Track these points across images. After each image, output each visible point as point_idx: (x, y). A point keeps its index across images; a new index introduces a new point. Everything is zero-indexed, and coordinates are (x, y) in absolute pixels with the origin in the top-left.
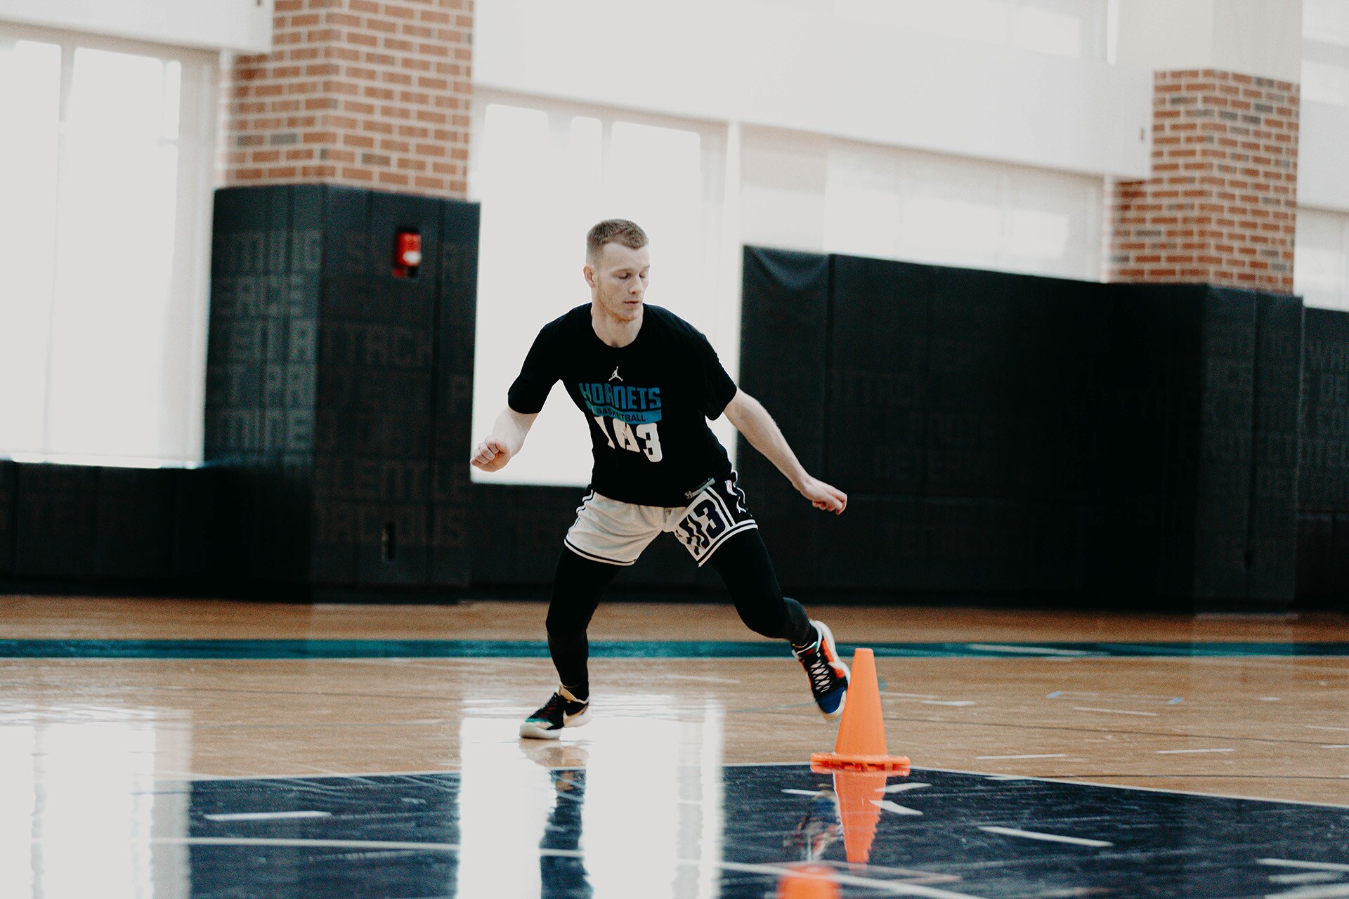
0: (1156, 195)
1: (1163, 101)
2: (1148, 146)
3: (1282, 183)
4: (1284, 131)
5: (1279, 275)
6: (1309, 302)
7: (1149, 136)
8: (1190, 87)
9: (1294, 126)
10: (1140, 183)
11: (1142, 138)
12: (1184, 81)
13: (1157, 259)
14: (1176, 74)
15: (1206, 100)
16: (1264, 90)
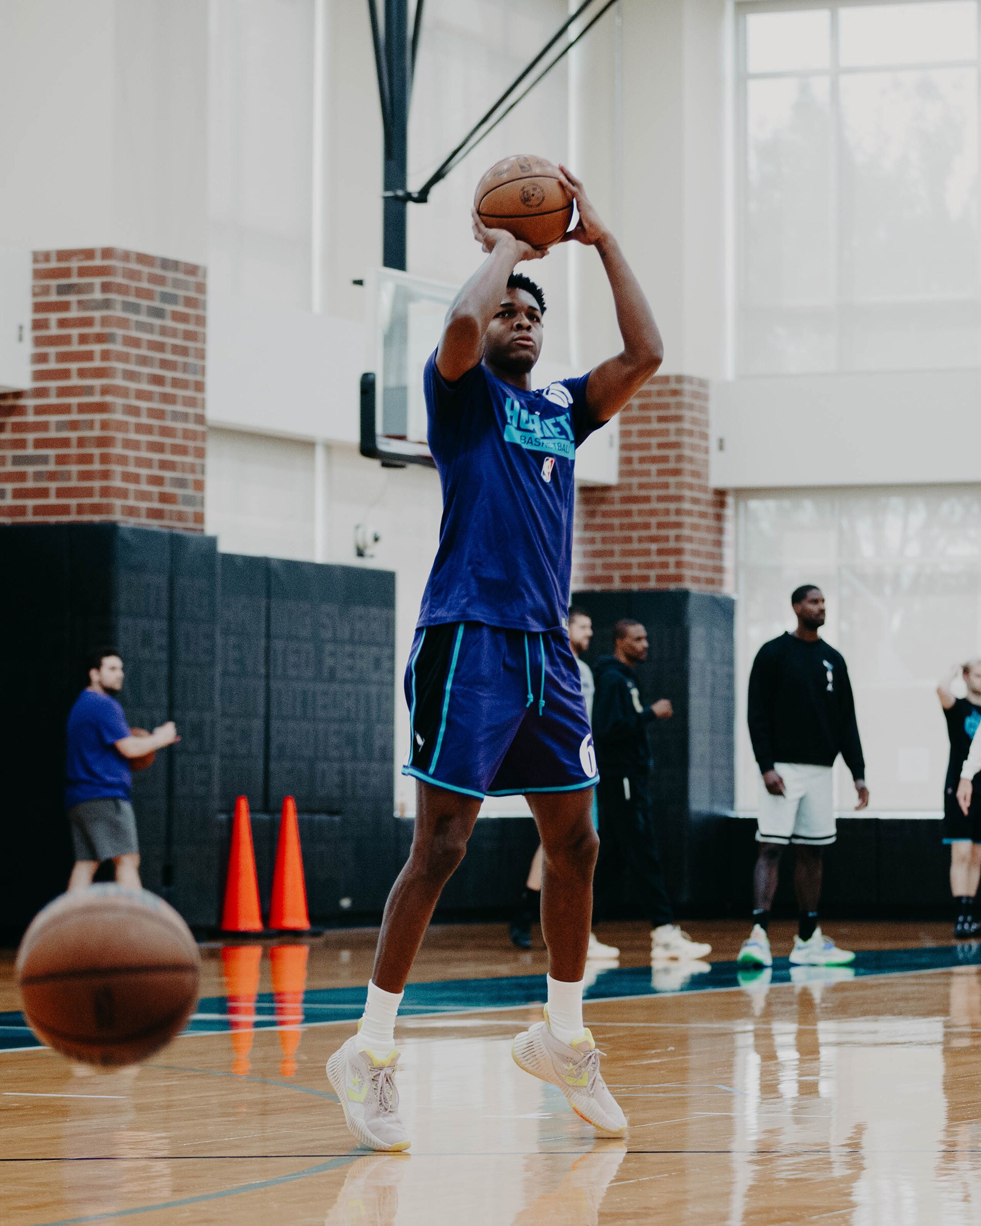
0: (39, 410)
1: (46, 290)
2: (27, 348)
3: (189, 393)
4: (191, 327)
5: (189, 509)
6: (224, 547)
7: (28, 334)
8: (83, 272)
9: (201, 321)
10: (18, 395)
11: (21, 339)
12: (74, 264)
13: (43, 493)
14: (64, 255)
15: (106, 287)
16: (170, 275)
